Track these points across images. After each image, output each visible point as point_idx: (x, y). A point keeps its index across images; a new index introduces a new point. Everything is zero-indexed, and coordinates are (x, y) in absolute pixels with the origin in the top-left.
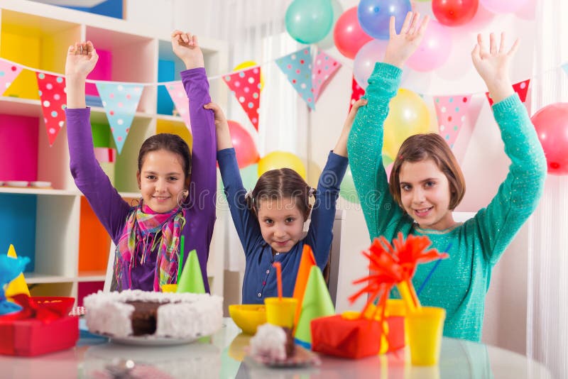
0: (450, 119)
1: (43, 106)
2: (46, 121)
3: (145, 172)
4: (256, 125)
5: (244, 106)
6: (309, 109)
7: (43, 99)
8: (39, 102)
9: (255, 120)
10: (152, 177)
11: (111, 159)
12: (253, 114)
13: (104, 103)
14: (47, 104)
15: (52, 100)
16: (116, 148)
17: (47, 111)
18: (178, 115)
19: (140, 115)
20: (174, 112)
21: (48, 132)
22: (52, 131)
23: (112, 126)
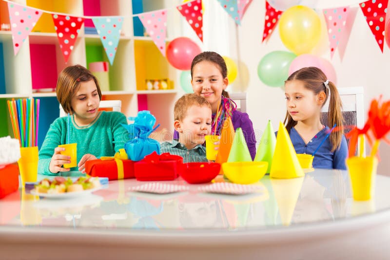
0: (335, 24)
1: (58, 37)
2: (61, 46)
3: (195, 77)
4: (201, 39)
5: (193, 26)
6: (237, 25)
7: (58, 32)
8: (55, 35)
9: (200, 35)
10: (200, 81)
11: (105, 69)
12: (199, 31)
13: (99, 32)
14: (61, 35)
15: (64, 32)
16: (108, 61)
17: (62, 40)
18: (148, 36)
19: (122, 38)
20: (145, 34)
21: (64, 54)
22: (66, 53)
23: (105, 47)
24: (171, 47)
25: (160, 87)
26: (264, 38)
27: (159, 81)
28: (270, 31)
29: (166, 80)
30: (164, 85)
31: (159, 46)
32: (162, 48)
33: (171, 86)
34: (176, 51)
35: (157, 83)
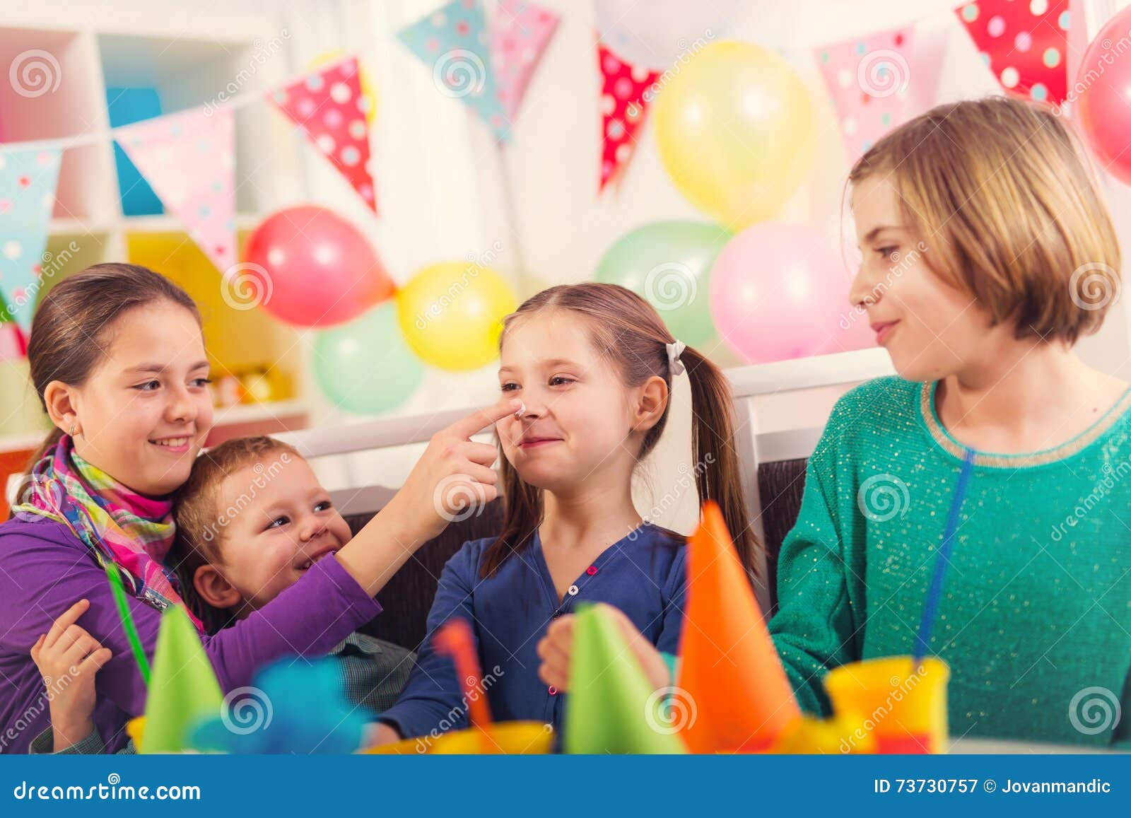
0: (866, 97)
4: (372, 204)
5: (335, 159)
6: (501, 144)
9: (367, 192)
12: (359, 178)
24: (257, 246)
25: (245, 399)
26: (604, 181)
27: (241, 375)
28: (622, 153)
29: (262, 371)
30: (258, 387)
31: (208, 246)
32: (220, 250)
33: (284, 388)
34: (277, 257)
35: (229, 386)
